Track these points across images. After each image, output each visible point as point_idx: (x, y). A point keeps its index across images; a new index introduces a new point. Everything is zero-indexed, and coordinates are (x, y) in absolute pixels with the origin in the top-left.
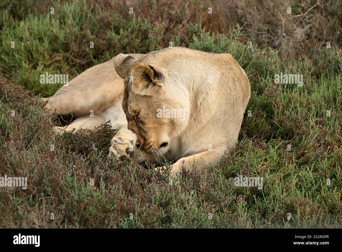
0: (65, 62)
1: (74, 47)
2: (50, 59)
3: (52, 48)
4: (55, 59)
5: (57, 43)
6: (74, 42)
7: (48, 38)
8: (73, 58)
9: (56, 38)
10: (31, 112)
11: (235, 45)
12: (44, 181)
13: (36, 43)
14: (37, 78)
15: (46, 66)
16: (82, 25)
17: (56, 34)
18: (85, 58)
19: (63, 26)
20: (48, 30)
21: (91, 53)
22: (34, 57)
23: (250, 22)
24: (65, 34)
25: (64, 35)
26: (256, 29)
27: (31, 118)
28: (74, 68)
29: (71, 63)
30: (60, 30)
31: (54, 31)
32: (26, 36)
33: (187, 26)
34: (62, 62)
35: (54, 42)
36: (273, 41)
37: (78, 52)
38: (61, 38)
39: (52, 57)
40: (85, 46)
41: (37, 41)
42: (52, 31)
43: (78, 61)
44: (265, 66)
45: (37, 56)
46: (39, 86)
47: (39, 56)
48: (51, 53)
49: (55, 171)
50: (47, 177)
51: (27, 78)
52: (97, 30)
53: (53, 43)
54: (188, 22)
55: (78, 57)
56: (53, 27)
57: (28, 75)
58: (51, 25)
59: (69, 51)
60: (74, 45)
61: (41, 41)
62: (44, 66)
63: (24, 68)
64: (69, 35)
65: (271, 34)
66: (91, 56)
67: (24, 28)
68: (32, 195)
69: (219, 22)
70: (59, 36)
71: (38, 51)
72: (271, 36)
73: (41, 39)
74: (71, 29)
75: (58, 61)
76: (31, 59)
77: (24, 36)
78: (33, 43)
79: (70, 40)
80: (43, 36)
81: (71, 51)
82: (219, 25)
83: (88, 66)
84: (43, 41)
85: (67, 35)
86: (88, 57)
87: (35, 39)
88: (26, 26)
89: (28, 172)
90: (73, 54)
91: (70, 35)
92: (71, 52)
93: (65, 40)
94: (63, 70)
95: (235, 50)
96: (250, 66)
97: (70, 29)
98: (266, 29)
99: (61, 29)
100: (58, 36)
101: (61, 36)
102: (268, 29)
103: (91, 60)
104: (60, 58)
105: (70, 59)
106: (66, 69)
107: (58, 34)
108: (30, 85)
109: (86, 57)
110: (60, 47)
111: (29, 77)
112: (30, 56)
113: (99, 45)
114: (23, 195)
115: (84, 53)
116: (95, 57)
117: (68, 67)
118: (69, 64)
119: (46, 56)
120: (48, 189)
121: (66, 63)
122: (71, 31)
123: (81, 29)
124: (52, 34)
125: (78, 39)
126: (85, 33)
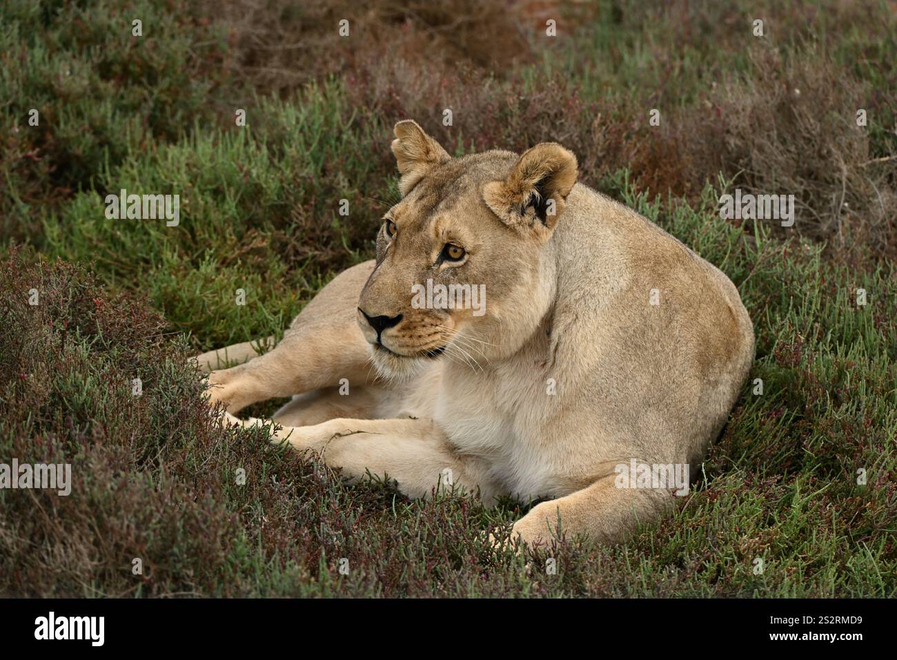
0: (276, 255)
1: (300, 215)
2: (239, 245)
3: (247, 218)
4: (251, 246)
5: (259, 203)
6: (303, 205)
7: (237, 192)
8: (298, 244)
9: (257, 192)
10: (166, 376)
11: (710, 226)
12: (176, 550)
13: (206, 203)
14: (198, 292)
15: (228, 261)
16: (327, 160)
17: (257, 181)
18: (329, 246)
19: (276, 161)
20: (238, 169)
21: (345, 235)
22: (198, 238)
23: (759, 172)
24: (282, 181)
25: (279, 185)
26: (774, 188)
27: (165, 389)
28: (300, 271)
29: (292, 258)
30: (268, 171)
31: (254, 172)
32: (181, 184)
33: (595, 175)
34: (269, 252)
35: (253, 203)
36: (817, 221)
37: (313, 230)
38: (269, 192)
39: (244, 241)
40: (330, 214)
41: (210, 199)
42: (248, 173)
43: (309, 252)
44: (786, 284)
45: (207, 236)
46: (202, 312)
47: (210, 236)
48: (242, 228)
49: (203, 526)
50: (183, 540)
51: (174, 291)
52: (364, 176)
53: (248, 204)
54: (598, 166)
55: (311, 242)
56: (250, 162)
57: (178, 284)
58: (248, 157)
59: (290, 225)
60: (301, 212)
61: (220, 197)
62: (223, 263)
63: (166, 266)
64: (289, 185)
65: (811, 205)
66: (344, 240)
67: (176, 163)
68: (143, 586)
69: (679, 166)
70: (264, 186)
71: (209, 224)
72: (811, 209)
73: (218, 193)
74: (297, 170)
75: (259, 252)
76: (190, 242)
77: (175, 184)
78: (197, 203)
79: (292, 198)
80: (225, 184)
81: (294, 226)
82: (679, 174)
83: (335, 265)
84: (224, 199)
85: (285, 186)
86: (338, 243)
87: (202, 192)
88: (183, 159)
89: (133, 526)
90: (298, 233)
91: (292, 186)
92: (295, 230)
93: (279, 196)
94: (271, 274)
95: (711, 240)
96: (748, 282)
97: (293, 168)
98: (801, 189)
99: (272, 169)
100: (262, 188)
101: (271, 185)
102: (805, 191)
103: (343, 252)
104: (264, 244)
105: (289, 247)
106: (278, 271)
107: (262, 181)
108: (181, 309)
109: (332, 243)
110: (267, 215)
111: (180, 289)
112: (189, 236)
113: (366, 213)
114: (119, 586)
115: (326, 234)
116: (354, 245)
117: (284, 267)
118: (286, 259)
119: (228, 236)
120: (184, 570)
121: (279, 256)
122: (296, 175)
123: (324, 172)
124: (248, 182)
125: (313, 197)
126: (332, 181)
